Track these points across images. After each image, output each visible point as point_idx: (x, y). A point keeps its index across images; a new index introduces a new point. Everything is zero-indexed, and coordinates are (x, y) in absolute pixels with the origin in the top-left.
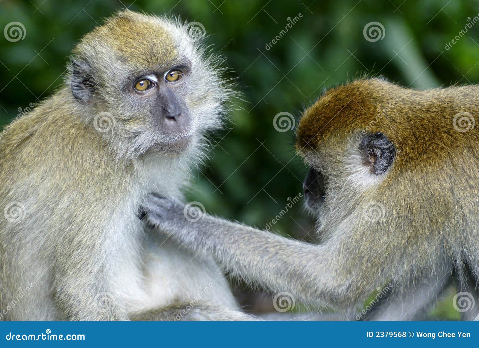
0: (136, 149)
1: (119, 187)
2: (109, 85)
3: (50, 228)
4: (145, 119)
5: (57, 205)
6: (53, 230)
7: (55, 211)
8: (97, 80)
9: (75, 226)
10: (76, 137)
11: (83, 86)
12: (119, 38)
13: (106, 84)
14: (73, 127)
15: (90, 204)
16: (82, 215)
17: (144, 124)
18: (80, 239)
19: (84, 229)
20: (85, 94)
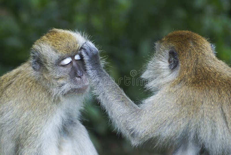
0: (62, 91)
1: (50, 109)
2: (49, 62)
3: (18, 126)
4: (66, 78)
5: (22, 116)
6: (19, 127)
7: (21, 119)
8: (42, 60)
9: (29, 126)
10: (32, 86)
11: (37, 63)
12: (52, 40)
13: (48, 62)
14: (30, 82)
15: (37, 116)
16: (33, 121)
17: (66, 80)
18: (31, 132)
19: (33, 127)
20: (38, 66)
